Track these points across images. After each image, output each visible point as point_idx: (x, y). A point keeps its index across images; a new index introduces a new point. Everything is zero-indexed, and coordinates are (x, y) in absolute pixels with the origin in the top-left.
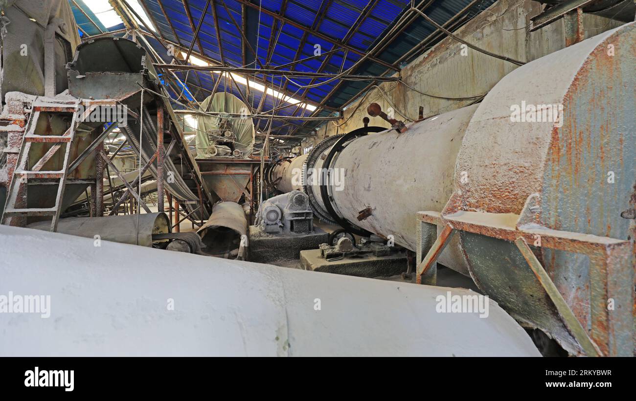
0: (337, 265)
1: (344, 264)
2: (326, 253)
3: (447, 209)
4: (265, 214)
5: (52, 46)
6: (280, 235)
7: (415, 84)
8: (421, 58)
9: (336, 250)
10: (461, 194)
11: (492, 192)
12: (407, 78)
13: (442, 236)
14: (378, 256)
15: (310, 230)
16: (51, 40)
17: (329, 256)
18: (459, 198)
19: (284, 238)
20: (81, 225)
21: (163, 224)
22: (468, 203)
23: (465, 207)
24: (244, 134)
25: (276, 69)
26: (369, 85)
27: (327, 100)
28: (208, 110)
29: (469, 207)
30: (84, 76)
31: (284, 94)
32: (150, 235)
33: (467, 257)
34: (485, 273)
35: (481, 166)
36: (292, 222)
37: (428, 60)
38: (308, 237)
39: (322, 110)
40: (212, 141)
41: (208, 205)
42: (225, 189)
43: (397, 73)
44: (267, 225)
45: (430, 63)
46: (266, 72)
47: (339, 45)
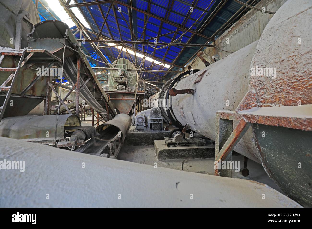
0: (173, 149)
1: (177, 149)
2: (167, 142)
3: (242, 106)
4: (136, 119)
5: (20, 25)
6: (144, 131)
7: (224, 47)
8: (227, 32)
9: (173, 140)
10: (255, 93)
11: (291, 84)
12: (218, 45)
13: (237, 129)
14: (198, 146)
15: (161, 129)
16: (20, 21)
17: (169, 144)
18: (253, 96)
19: (146, 132)
20: (30, 119)
21: (77, 121)
22: (262, 100)
23: (259, 104)
24: (132, 79)
25: (144, 41)
26: (198, 51)
27: (176, 62)
28: (115, 67)
29: (264, 103)
30: (36, 40)
31: (154, 59)
32: (63, 126)
33: (260, 150)
34: (279, 166)
35: (276, 63)
36: (151, 124)
37: (231, 32)
38: (160, 133)
39: (173, 68)
40: (116, 83)
41: (113, 115)
42: (122, 107)
43: (213, 42)
44: (138, 125)
45: (232, 33)
46: (139, 43)
47: (179, 27)
